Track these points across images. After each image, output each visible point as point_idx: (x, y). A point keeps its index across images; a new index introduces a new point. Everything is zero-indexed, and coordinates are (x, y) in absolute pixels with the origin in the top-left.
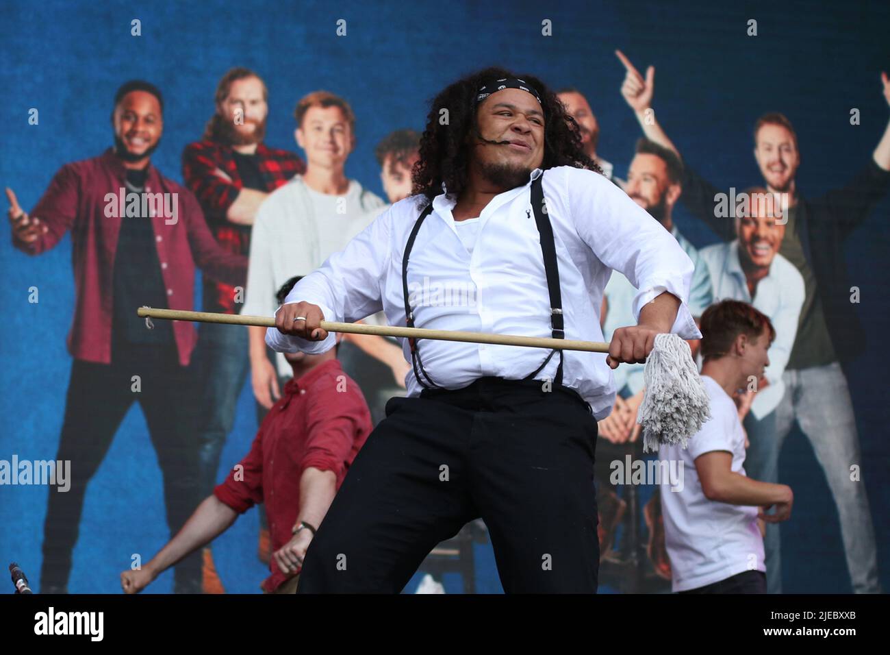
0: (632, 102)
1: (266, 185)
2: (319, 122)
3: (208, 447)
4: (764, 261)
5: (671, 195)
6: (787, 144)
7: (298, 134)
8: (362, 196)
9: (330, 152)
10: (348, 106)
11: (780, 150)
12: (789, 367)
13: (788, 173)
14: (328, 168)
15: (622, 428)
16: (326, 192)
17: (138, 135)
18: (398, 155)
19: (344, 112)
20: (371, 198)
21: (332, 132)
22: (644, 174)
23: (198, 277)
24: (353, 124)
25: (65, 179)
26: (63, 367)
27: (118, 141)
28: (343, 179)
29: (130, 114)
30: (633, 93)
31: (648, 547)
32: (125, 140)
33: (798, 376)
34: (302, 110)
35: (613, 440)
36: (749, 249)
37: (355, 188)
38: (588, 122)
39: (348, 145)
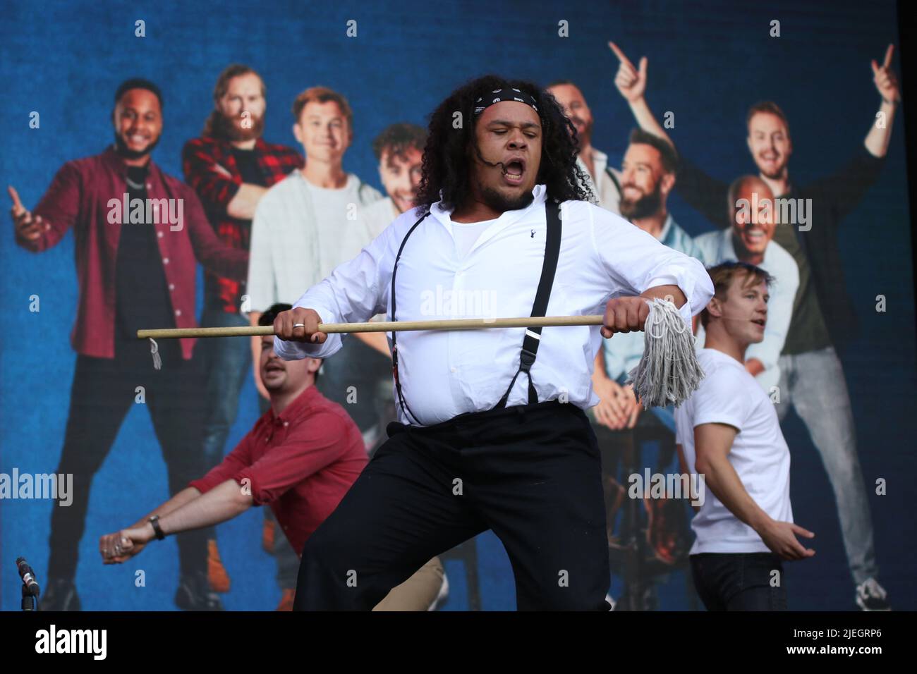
0: (625, 93)
1: (266, 180)
2: (318, 117)
3: (212, 439)
4: (758, 247)
5: (665, 184)
6: (780, 132)
7: (296, 129)
8: (360, 190)
9: (327, 147)
10: (345, 101)
11: (772, 139)
12: (784, 353)
13: (780, 161)
14: (325, 162)
15: (620, 414)
16: (325, 186)
17: (139, 132)
18: (396, 149)
19: (342, 108)
20: (369, 192)
21: (330, 127)
22: (639, 163)
23: (199, 273)
24: (350, 119)
25: (67, 176)
26: (67, 362)
27: (119, 138)
28: (341, 173)
29: (130, 112)
30: (627, 84)
31: (648, 532)
32: (126, 138)
33: (794, 361)
34: (300, 106)
35: (612, 427)
36: (743, 236)
37: (353, 182)
38: (583, 114)
39: (346, 140)
